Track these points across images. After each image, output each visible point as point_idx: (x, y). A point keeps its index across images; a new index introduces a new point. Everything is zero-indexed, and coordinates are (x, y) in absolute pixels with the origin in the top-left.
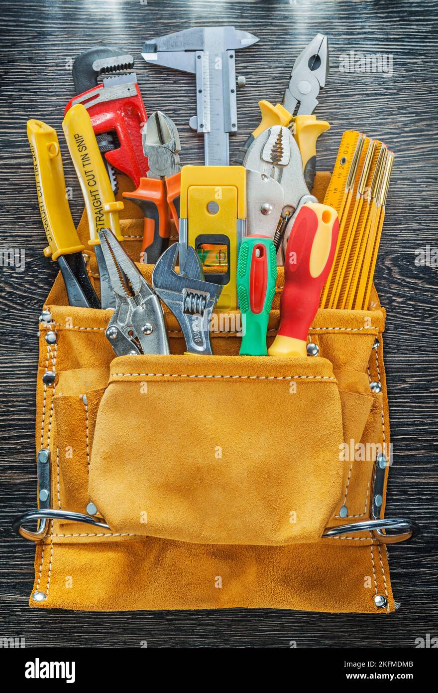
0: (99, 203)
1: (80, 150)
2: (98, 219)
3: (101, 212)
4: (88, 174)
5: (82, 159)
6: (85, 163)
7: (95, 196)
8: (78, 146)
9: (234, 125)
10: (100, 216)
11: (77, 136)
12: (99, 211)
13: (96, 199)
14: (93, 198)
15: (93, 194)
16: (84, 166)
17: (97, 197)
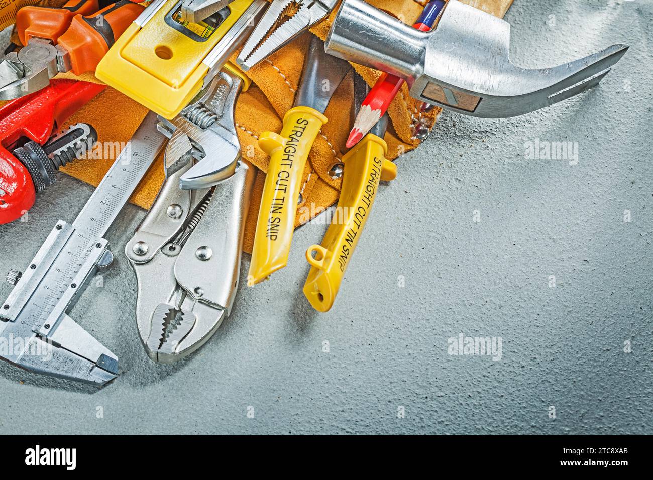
0: (287, 150)
1: (277, 220)
2: (299, 134)
3: (290, 139)
4: (284, 188)
5: (281, 208)
6: (281, 202)
7: (288, 159)
8: (278, 226)
9: (59, 228)
10: (294, 136)
11: (274, 238)
12: (292, 141)
13: (289, 155)
14: (291, 158)
15: (289, 162)
16: (283, 200)
17: (286, 157)
